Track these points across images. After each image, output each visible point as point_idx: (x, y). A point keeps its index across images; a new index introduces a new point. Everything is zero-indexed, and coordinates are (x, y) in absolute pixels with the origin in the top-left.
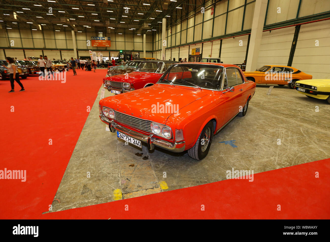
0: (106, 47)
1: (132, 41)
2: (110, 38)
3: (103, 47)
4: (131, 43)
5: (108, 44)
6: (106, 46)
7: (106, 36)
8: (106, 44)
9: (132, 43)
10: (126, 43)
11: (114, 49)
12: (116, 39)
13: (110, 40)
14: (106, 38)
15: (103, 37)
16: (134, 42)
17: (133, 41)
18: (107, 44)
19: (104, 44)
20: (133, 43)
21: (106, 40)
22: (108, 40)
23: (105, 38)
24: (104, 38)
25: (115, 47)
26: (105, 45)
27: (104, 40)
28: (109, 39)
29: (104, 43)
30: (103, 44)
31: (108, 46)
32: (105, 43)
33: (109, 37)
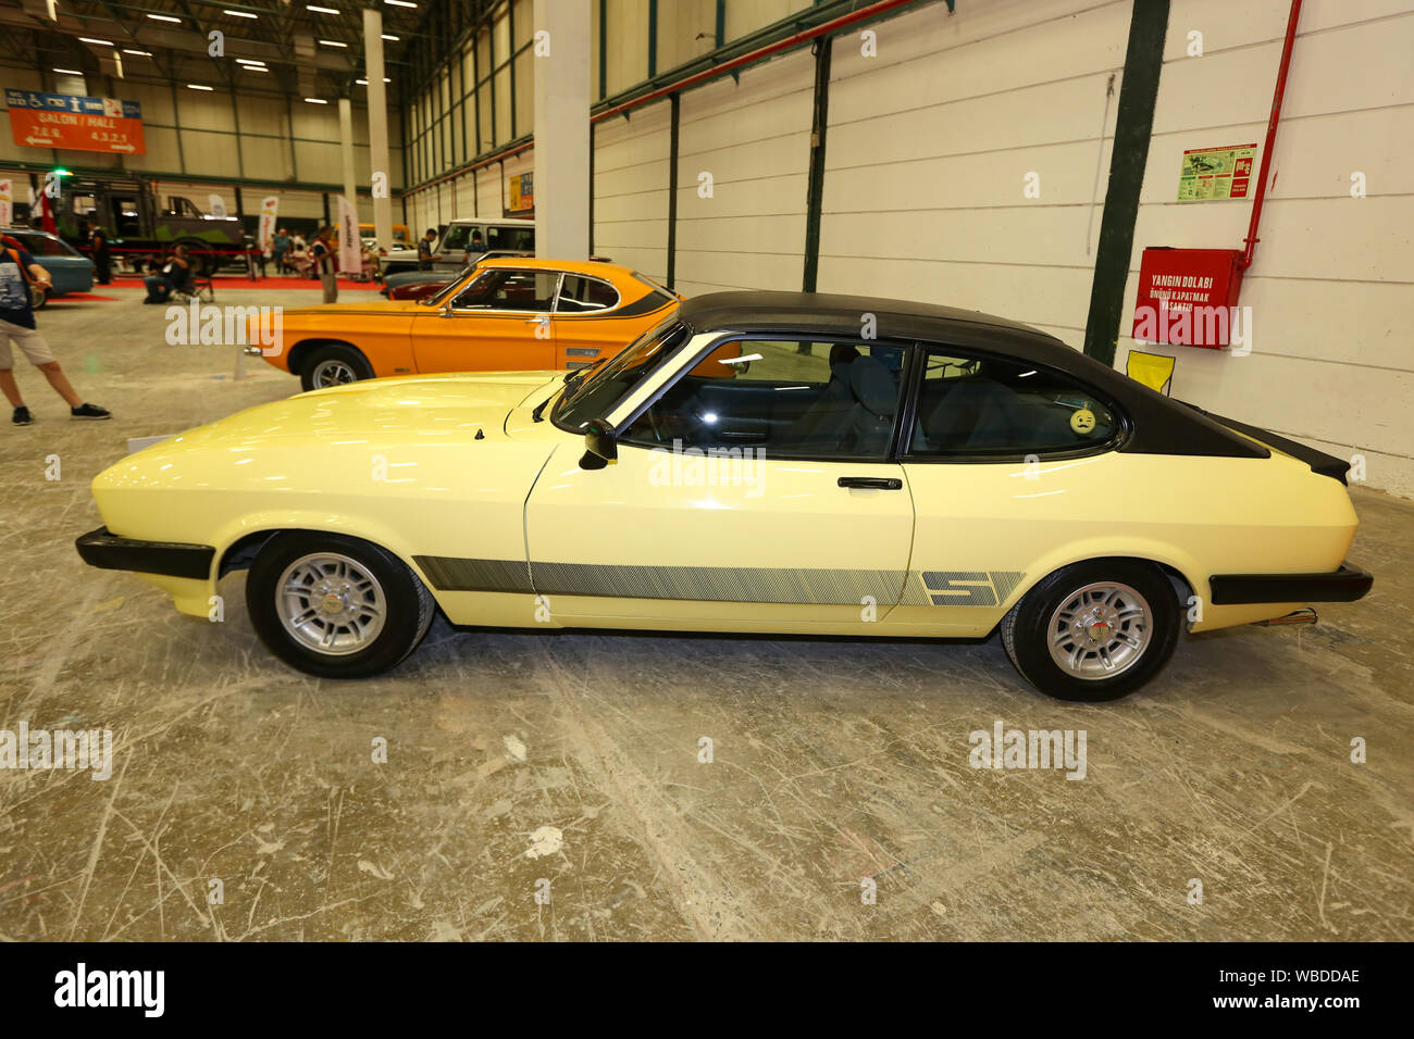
0: (120, 156)
1: (281, 127)
2: (137, 105)
3: (98, 155)
4: (277, 141)
5: (124, 136)
6: (114, 147)
7: (112, 96)
8: (110, 137)
9: (282, 145)
10: (243, 139)
11: (175, 169)
12: (181, 114)
13: (137, 116)
14: (111, 107)
15: (92, 93)
16: (292, 139)
17: (287, 134)
18: (120, 138)
19: (100, 136)
20: (287, 143)
21: (114, 115)
22: (127, 115)
23: (106, 102)
24: (99, 101)
25: (175, 156)
26: (107, 144)
27: (100, 113)
28: (131, 109)
29: (100, 130)
30: (95, 136)
31: (131, 148)
32: (110, 132)
33: (128, 99)
